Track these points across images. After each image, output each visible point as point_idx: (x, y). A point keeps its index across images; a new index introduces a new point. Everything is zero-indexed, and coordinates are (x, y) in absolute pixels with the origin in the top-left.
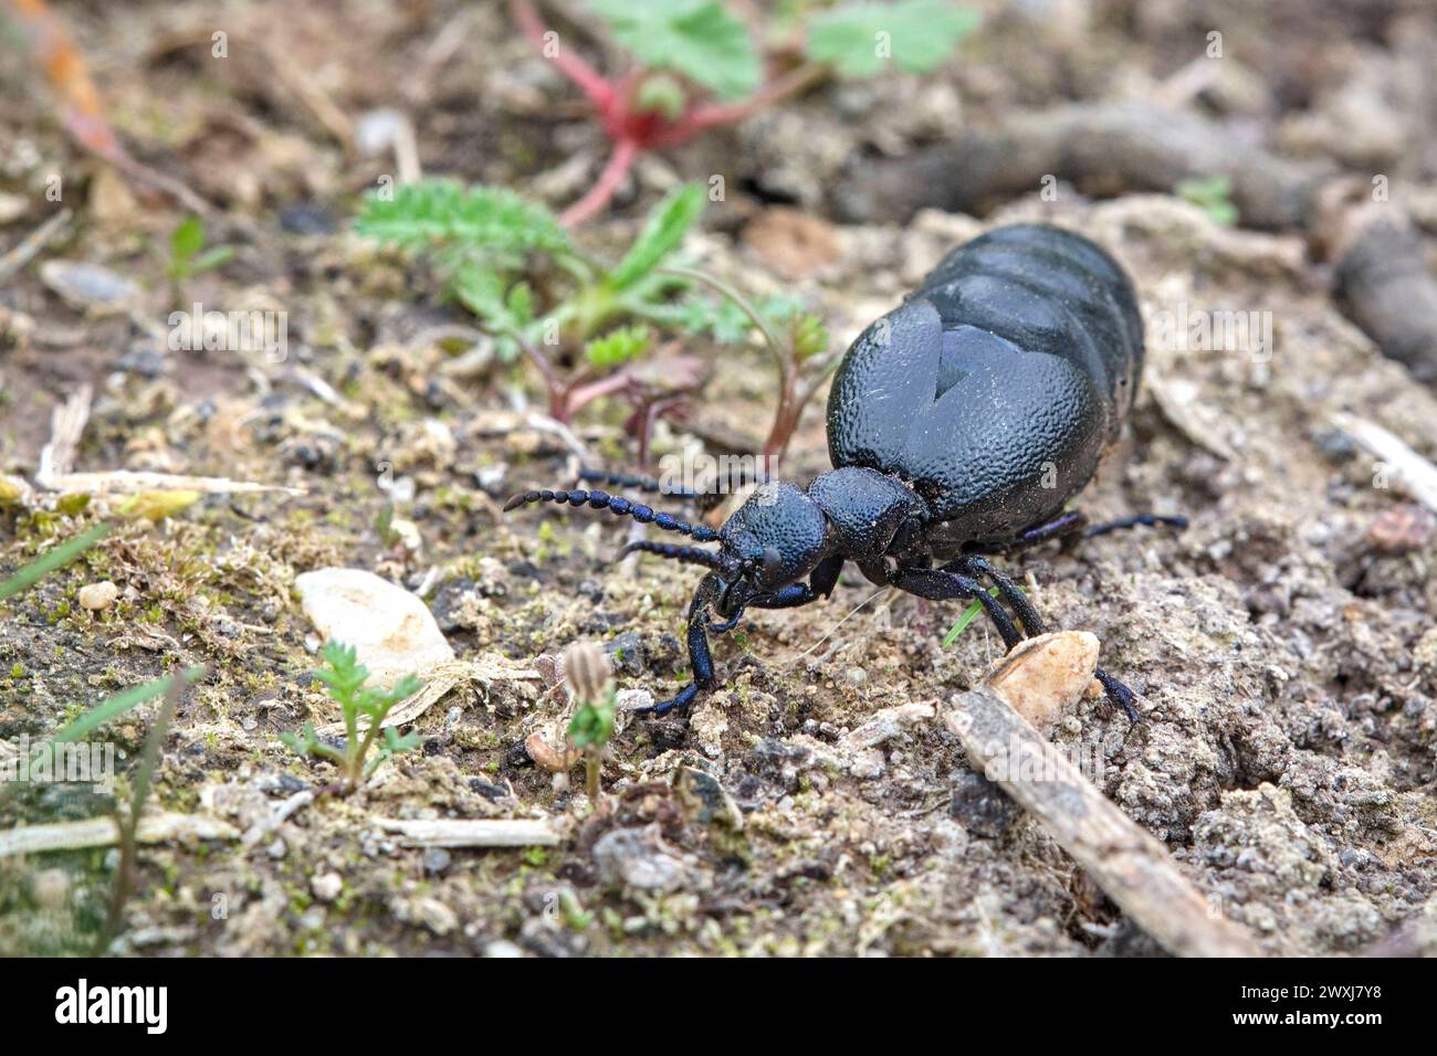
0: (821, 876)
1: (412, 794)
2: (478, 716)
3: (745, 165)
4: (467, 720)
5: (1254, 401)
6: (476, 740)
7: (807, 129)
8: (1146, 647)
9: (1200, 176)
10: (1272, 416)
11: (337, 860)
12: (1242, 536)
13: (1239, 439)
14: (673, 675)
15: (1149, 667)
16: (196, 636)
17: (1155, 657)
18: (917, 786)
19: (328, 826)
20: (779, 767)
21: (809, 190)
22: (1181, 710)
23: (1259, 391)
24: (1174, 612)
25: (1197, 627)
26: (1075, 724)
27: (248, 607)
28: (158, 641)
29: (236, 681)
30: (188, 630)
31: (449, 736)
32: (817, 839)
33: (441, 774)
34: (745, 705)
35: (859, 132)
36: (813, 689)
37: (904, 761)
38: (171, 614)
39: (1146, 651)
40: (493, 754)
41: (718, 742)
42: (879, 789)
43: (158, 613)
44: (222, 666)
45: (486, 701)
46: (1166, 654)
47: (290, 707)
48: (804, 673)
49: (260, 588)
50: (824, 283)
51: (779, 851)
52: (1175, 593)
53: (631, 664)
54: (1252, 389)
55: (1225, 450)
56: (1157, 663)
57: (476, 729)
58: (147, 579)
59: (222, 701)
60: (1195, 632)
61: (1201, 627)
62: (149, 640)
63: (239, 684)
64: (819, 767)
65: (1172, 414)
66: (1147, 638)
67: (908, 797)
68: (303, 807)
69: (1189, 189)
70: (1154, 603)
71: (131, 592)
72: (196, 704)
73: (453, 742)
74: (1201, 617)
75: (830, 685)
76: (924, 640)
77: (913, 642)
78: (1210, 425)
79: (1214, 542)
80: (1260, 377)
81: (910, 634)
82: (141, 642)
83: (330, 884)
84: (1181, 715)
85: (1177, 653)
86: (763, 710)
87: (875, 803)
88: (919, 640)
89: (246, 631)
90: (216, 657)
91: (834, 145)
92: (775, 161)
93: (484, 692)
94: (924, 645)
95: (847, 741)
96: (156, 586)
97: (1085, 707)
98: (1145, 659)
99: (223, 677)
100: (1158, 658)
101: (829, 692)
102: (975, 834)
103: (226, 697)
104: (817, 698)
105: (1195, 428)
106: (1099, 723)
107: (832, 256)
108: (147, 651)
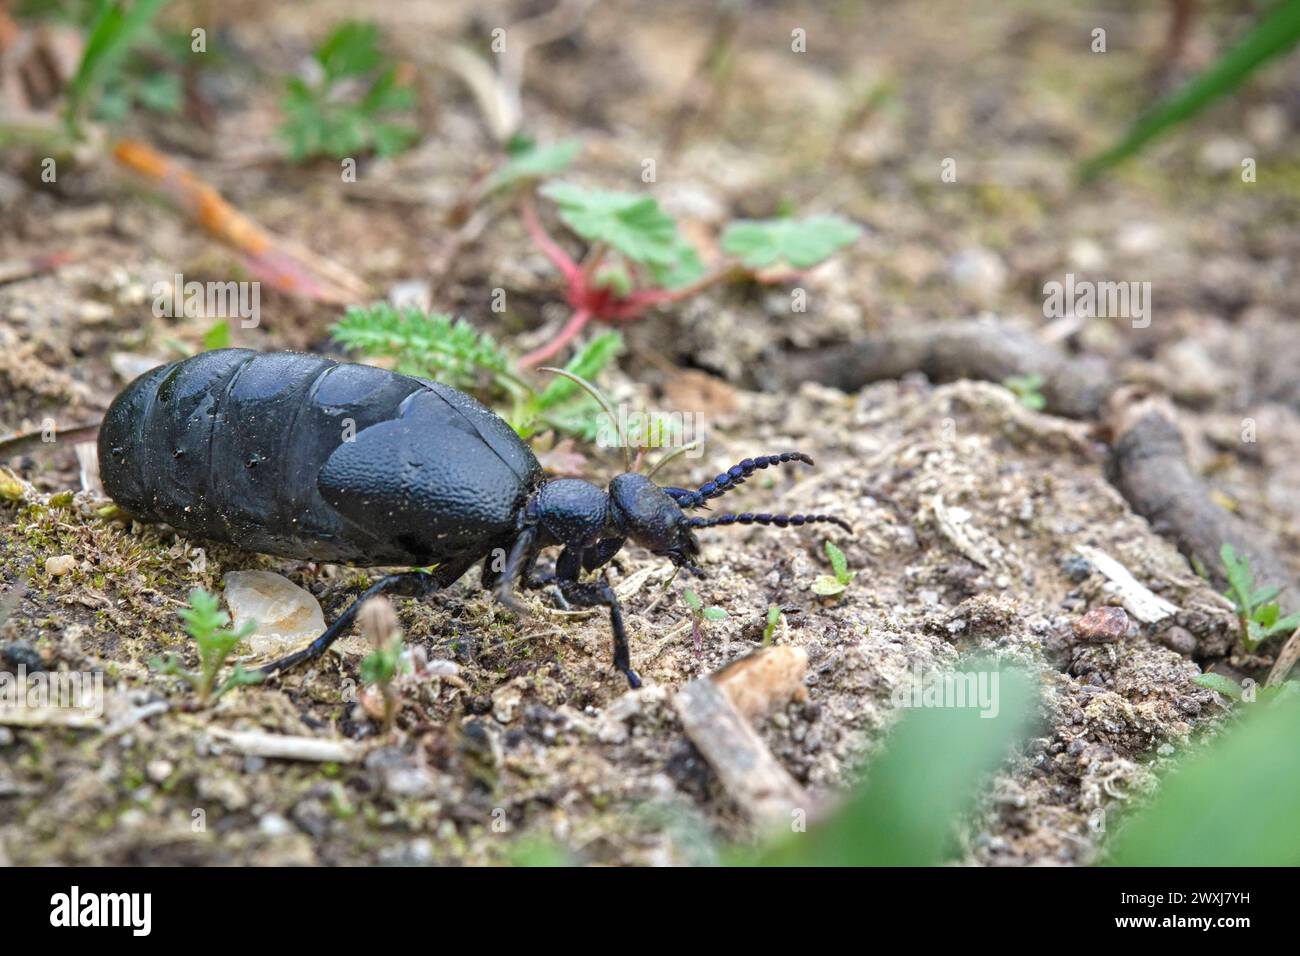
0: (548, 803)
1: (248, 715)
2: (332, 680)
3: (684, 346)
4: (322, 681)
5: (1019, 531)
6: (325, 695)
7: (737, 323)
8: (860, 675)
9: (1022, 374)
10: (1032, 544)
11: (173, 753)
12: (975, 618)
13: (996, 554)
14: (496, 669)
15: (861, 691)
16: (128, 602)
17: (867, 684)
18: (649, 753)
19: (173, 729)
20: (542, 727)
21: (734, 369)
22: (875, 722)
23: (1024, 524)
24: (890, 655)
25: (906, 667)
26: (782, 719)
27: (179, 588)
28: (96, 601)
29: (153, 637)
30: (123, 596)
31: (304, 690)
32: (555, 779)
33: (275, 705)
34: (538, 688)
35: (779, 331)
36: (597, 685)
37: (644, 735)
38: (112, 583)
39: (860, 679)
40: (337, 708)
41: (509, 711)
42: (619, 752)
43: (101, 582)
44: (144, 625)
45: (341, 668)
46: (876, 683)
47: (187, 658)
48: (593, 673)
49: (191, 575)
50: (717, 427)
51: (521, 783)
52: (895, 642)
53: (462, 655)
54: (1017, 521)
55: (984, 561)
56: (868, 689)
57: (327, 687)
58: (100, 557)
59: (137, 649)
60: (904, 670)
61: (909, 667)
62: (90, 599)
63: (155, 639)
64: (575, 731)
65: (945, 529)
66: (863, 669)
67: (640, 760)
68: (158, 715)
69: (1014, 382)
70: (877, 647)
71: (86, 565)
72: (117, 650)
73: (306, 694)
74: (910, 660)
75: (610, 683)
76: (698, 662)
77: (689, 663)
78: (976, 542)
79: (952, 620)
80: (1026, 513)
81: (688, 656)
82: (84, 600)
83: (161, 769)
84: (875, 726)
85: (885, 683)
86: (552, 694)
87: (614, 762)
88: (694, 661)
89: (169, 603)
90: (140, 618)
91: (758, 337)
92: (709, 343)
93: (339, 662)
94: (697, 666)
95: (603, 716)
96: (105, 560)
97: (793, 708)
98: (858, 685)
99: (143, 633)
100: (869, 686)
101: (609, 688)
102: (681, 787)
103: (141, 647)
104: (599, 692)
105: (961, 541)
106: (805, 723)
107: (729, 410)
108: (87, 607)
